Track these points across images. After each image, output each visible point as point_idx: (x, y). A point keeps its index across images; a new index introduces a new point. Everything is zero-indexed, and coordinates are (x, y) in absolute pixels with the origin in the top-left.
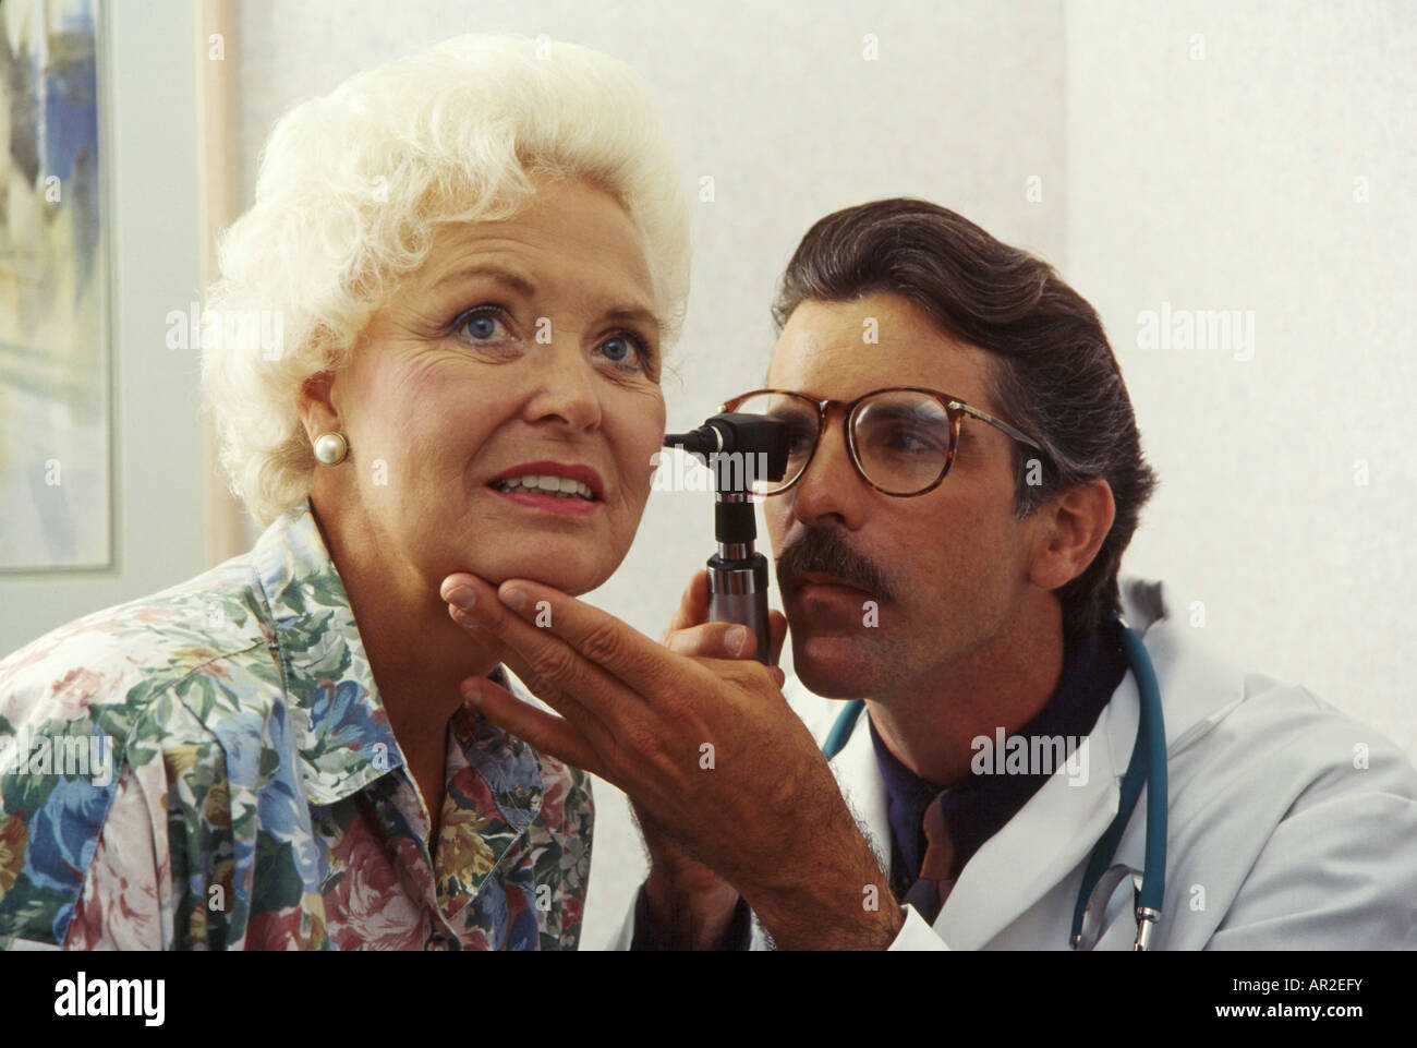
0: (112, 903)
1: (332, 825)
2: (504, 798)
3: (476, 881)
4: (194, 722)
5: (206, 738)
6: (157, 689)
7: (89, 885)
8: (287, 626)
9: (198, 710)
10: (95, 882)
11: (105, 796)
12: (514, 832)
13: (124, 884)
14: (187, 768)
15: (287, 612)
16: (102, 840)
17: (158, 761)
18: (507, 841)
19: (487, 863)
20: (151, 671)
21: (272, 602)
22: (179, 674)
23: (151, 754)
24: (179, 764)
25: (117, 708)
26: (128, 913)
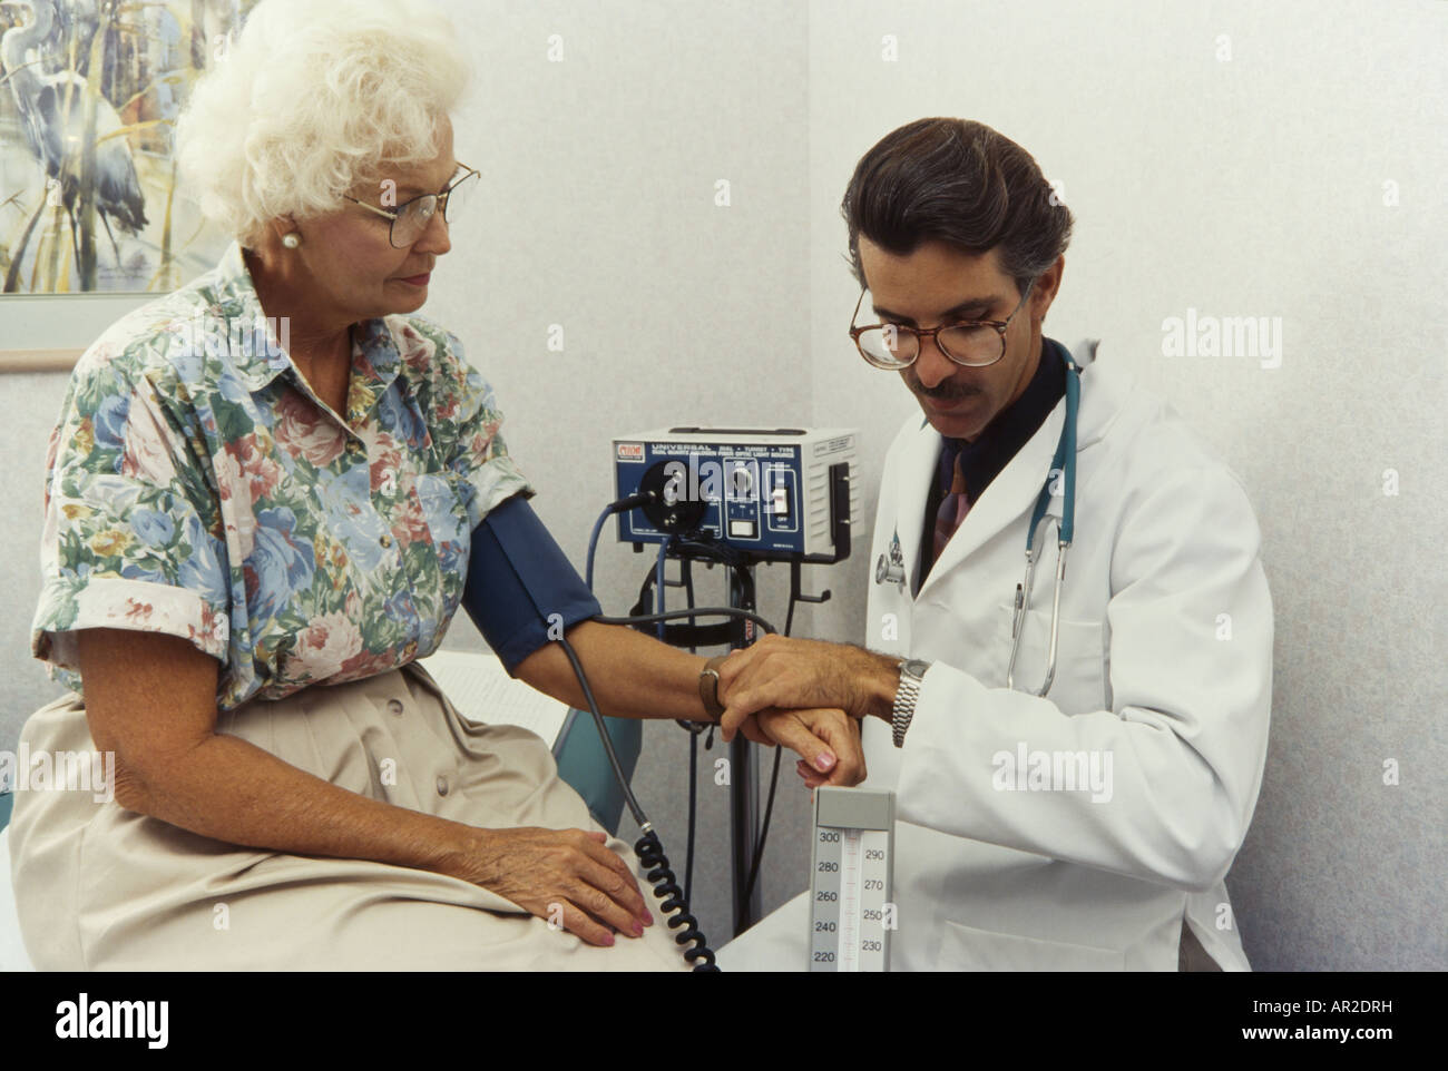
0: (140, 452)
1: (272, 397)
2: (379, 368)
3: (366, 409)
4: (160, 357)
5: (166, 363)
6: (139, 345)
7: (127, 444)
8: (227, 306)
9: (161, 351)
10: (131, 442)
11: (126, 401)
12: (385, 384)
13: (144, 441)
14: (158, 380)
15: (227, 298)
16: (129, 422)
17: (144, 380)
18: (382, 389)
19: (371, 400)
20: (137, 336)
21: (219, 295)
22: (152, 335)
23: (139, 377)
24: (154, 380)
25: (120, 359)
26: (149, 454)
